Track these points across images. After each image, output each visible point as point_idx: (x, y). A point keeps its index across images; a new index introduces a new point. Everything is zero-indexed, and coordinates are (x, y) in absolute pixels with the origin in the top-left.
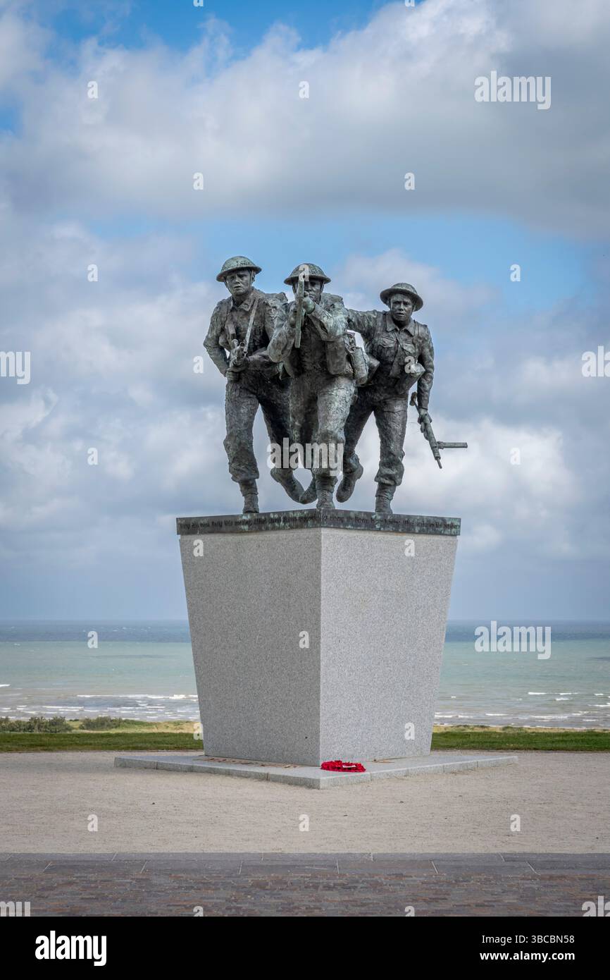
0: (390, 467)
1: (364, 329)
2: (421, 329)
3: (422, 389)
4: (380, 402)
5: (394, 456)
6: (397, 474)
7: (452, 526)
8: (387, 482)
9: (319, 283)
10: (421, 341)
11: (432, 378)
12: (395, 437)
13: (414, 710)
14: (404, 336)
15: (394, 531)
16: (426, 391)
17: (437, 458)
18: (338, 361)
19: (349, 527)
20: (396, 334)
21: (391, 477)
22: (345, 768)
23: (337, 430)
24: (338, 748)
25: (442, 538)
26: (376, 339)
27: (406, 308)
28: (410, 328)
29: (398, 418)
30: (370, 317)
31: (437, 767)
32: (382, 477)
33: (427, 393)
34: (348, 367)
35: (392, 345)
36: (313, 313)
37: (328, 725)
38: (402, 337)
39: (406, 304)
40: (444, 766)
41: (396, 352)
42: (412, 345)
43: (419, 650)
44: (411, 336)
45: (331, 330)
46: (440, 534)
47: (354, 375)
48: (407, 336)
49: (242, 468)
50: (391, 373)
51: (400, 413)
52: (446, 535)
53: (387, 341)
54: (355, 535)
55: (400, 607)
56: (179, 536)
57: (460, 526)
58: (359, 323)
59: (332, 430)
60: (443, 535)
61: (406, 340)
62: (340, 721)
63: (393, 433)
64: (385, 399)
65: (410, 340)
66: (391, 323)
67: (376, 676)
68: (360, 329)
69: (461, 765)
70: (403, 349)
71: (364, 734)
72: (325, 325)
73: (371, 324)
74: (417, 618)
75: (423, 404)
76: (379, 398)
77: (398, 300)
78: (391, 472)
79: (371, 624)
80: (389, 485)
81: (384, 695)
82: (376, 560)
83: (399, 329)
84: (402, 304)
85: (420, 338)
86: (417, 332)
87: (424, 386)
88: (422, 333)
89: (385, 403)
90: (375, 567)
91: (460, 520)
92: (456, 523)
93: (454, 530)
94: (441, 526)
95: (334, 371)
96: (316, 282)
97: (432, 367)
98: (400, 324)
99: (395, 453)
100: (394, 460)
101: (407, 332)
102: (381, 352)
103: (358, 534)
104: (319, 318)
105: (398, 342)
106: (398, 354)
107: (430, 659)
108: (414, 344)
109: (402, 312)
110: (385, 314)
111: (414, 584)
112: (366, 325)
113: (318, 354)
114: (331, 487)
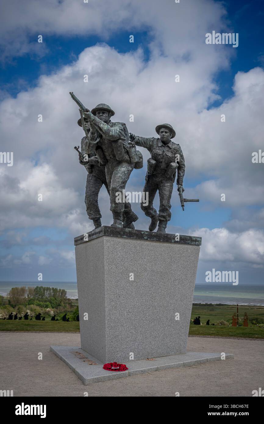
0: (163, 212)
1: (148, 146)
2: (175, 146)
3: (179, 175)
4: (159, 182)
5: (165, 206)
6: (166, 215)
7: (196, 241)
8: (162, 219)
9: (108, 113)
10: (175, 151)
11: (184, 170)
12: (165, 198)
13: (174, 331)
14: (167, 149)
15: (157, 241)
16: (181, 176)
17: (183, 206)
18: (119, 152)
19: (125, 237)
20: (163, 148)
21: (164, 217)
22: (113, 369)
23: (118, 187)
24: (120, 354)
25: (190, 247)
26: (154, 151)
27: (166, 135)
28: (170, 145)
29: (167, 189)
30: (150, 140)
31: (179, 364)
32: (160, 217)
33: (182, 177)
34: (126, 157)
35: (161, 153)
36: (94, 121)
37: (112, 342)
38: (166, 149)
39: (166, 132)
40: (184, 363)
41: (163, 156)
42: (171, 153)
43: (176, 301)
44: (171, 149)
45: (105, 131)
46: (188, 244)
47: (130, 161)
48: (168, 149)
49: (92, 212)
50: (162, 167)
51: (168, 187)
52: (192, 245)
53: (158, 151)
54: (130, 241)
55: (163, 279)
56: (75, 246)
57: (201, 241)
58: (145, 143)
59: (116, 187)
60: (191, 244)
61: (168, 151)
62: (122, 339)
63: (165, 196)
64: (161, 180)
65: (170, 150)
66: (160, 143)
67: (147, 314)
68: (146, 146)
69: (196, 361)
70: (166, 155)
71: (140, 345)
72: (102, 128)
73: (151, 143)
74: (176, 285)
75: (180, 183)
76: (158, 180)
77: (162, 131)
78: (164, 214)
79: (142, 288)
80: (163, 221)
81: (153, 324)
82: (145, 255)
83: (164, 146)
84: (164, 133)
85: (175, 150)
86: (173, 147)
87: (180, 174)
88: (176, 147)
89: (162, 182)
90: (145, 258)
91: (201, 238)
92: (198, 239)
93: (197, 243)
94: (189, 240)
95: (118, 158)
96: (105, 112)
97: (184, 165)
98: (165, 143)
99: (165, 205)
100: (165, 208)
101: (168, 147)
102: (156, 157)
103: (132, 241)
104: (98, 124)
105: (164, 152)
106: (164, 157)
107: (184, 305)
108: (172, 153)
109: (164, 136)
110: (158, 139)
111: (173, 268)
112: (148, 144)
113: (110, 150)
114: (120, 218)
